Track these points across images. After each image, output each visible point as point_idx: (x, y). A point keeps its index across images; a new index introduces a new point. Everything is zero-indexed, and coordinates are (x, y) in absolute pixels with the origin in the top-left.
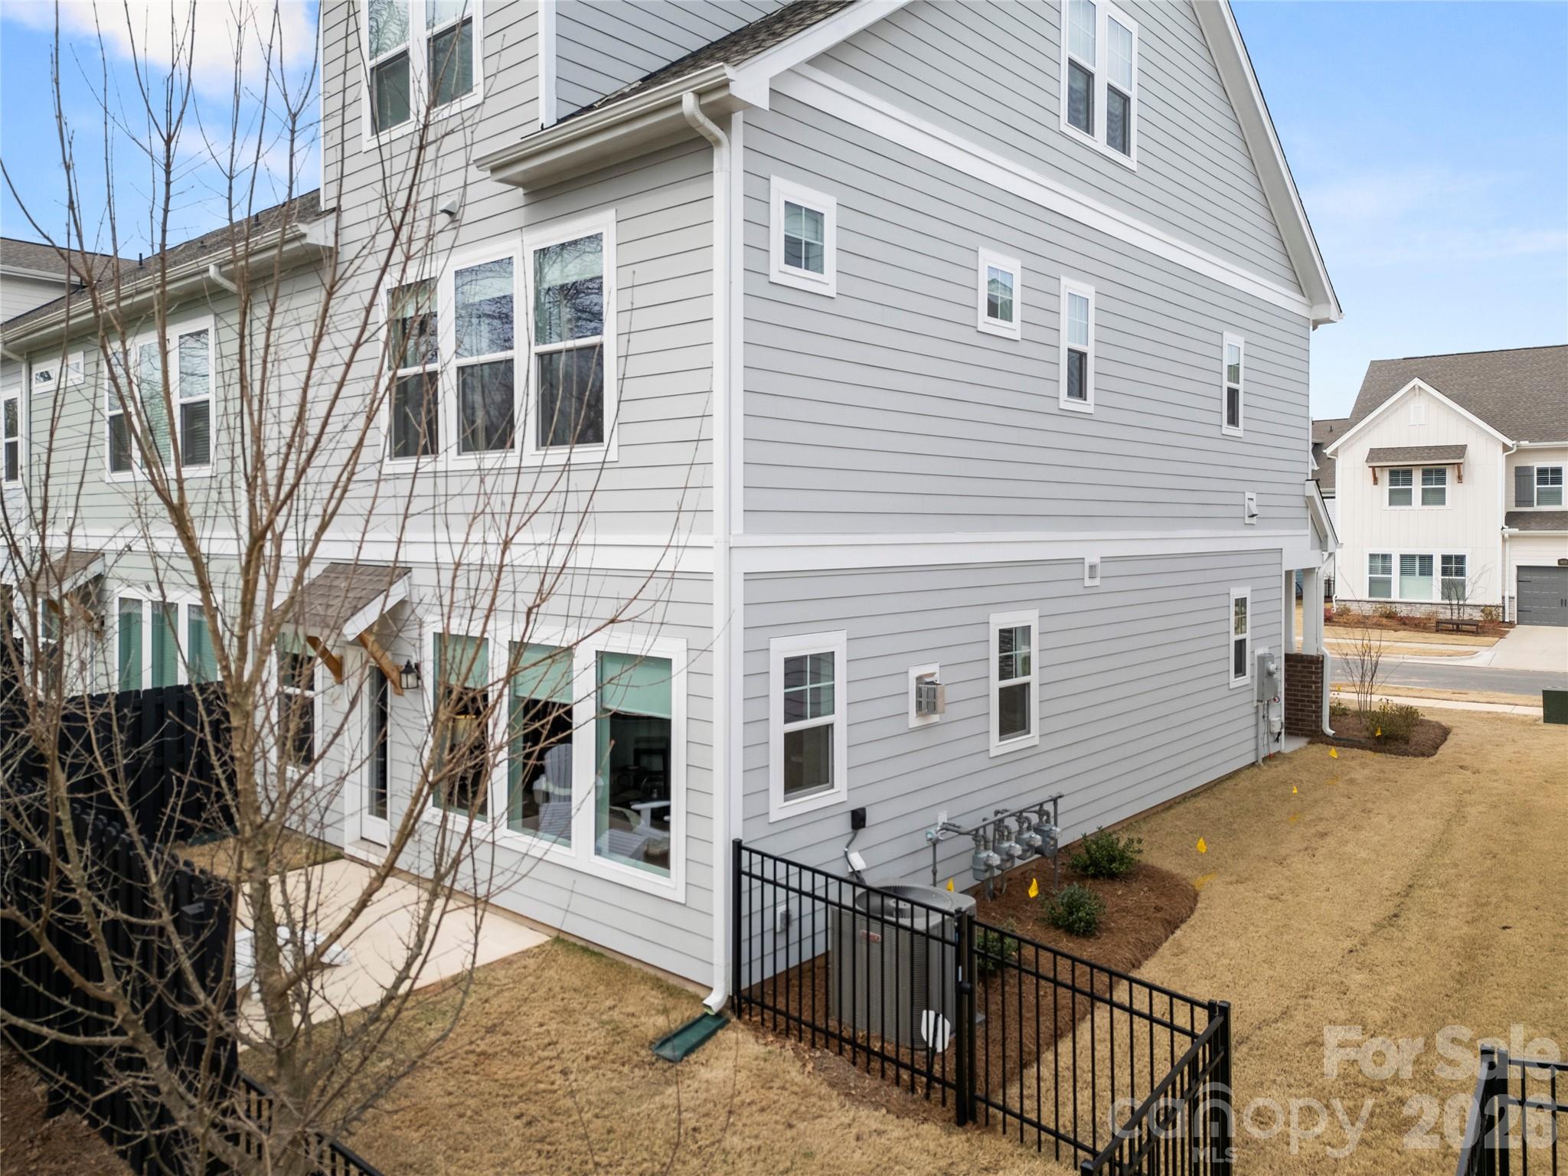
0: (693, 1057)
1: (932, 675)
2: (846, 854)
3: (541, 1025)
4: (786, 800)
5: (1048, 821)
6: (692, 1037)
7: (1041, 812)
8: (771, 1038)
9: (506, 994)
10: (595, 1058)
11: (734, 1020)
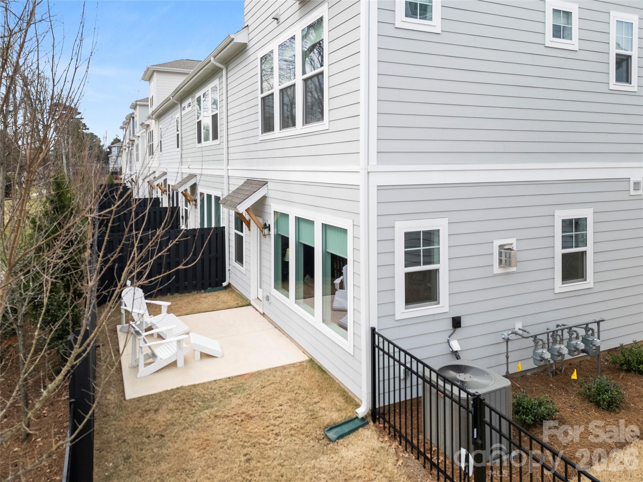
0: (341, 441)
1: (511, 244)
2: (448, 342)
3: (281, 405)
4: (406, 309)
5: (593, 334)
6: (346, 428)
7: (587, 329)
8: (386, 438)
9: (273, 385)
10: (295, 430)
11: (371, 423)
